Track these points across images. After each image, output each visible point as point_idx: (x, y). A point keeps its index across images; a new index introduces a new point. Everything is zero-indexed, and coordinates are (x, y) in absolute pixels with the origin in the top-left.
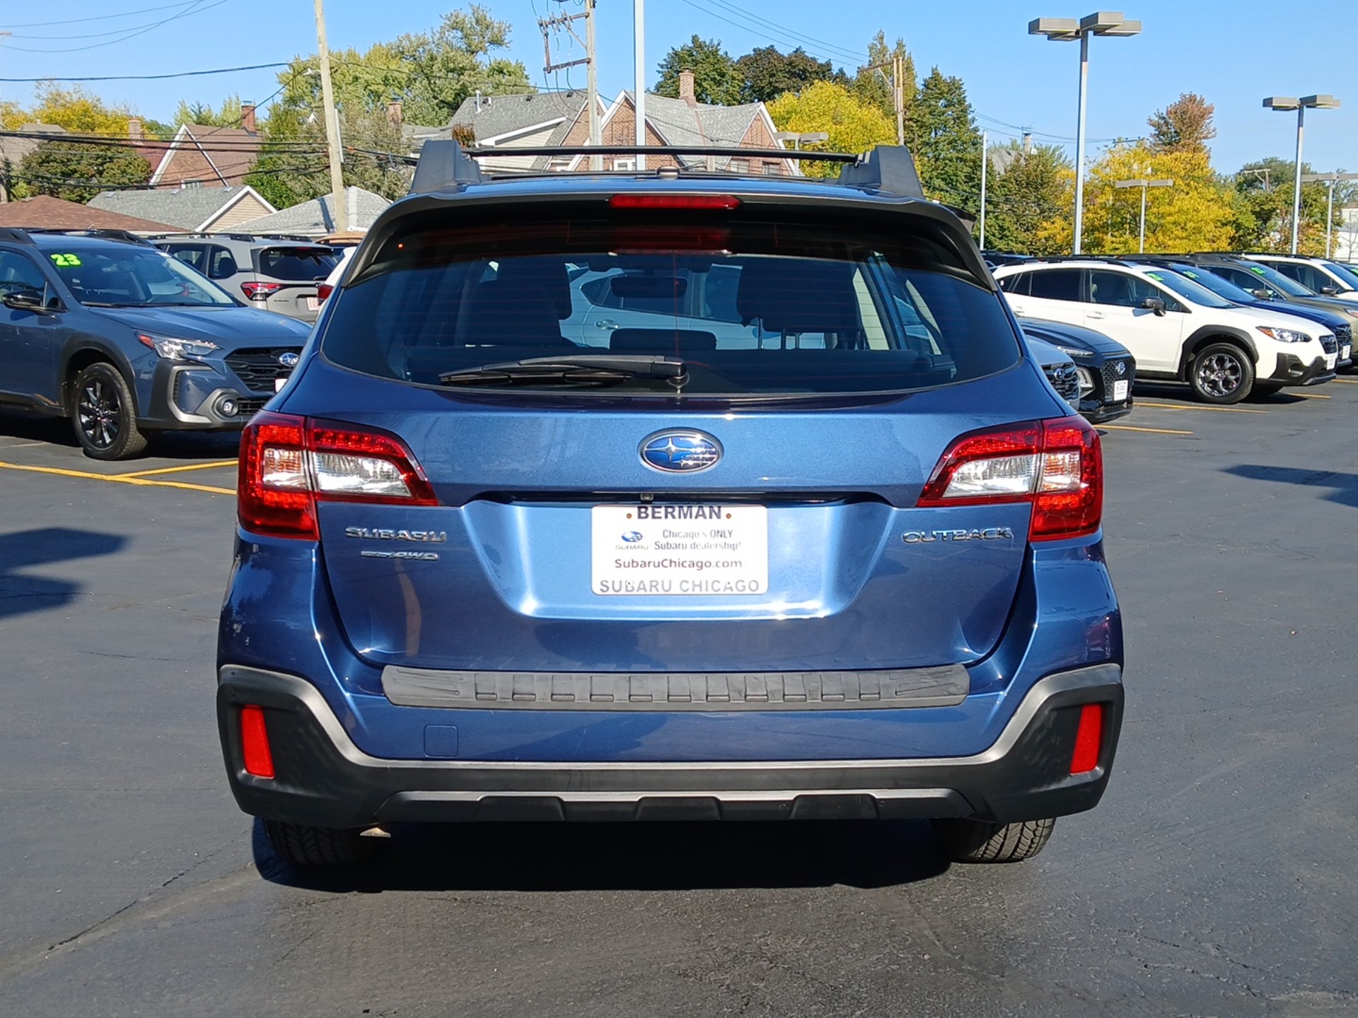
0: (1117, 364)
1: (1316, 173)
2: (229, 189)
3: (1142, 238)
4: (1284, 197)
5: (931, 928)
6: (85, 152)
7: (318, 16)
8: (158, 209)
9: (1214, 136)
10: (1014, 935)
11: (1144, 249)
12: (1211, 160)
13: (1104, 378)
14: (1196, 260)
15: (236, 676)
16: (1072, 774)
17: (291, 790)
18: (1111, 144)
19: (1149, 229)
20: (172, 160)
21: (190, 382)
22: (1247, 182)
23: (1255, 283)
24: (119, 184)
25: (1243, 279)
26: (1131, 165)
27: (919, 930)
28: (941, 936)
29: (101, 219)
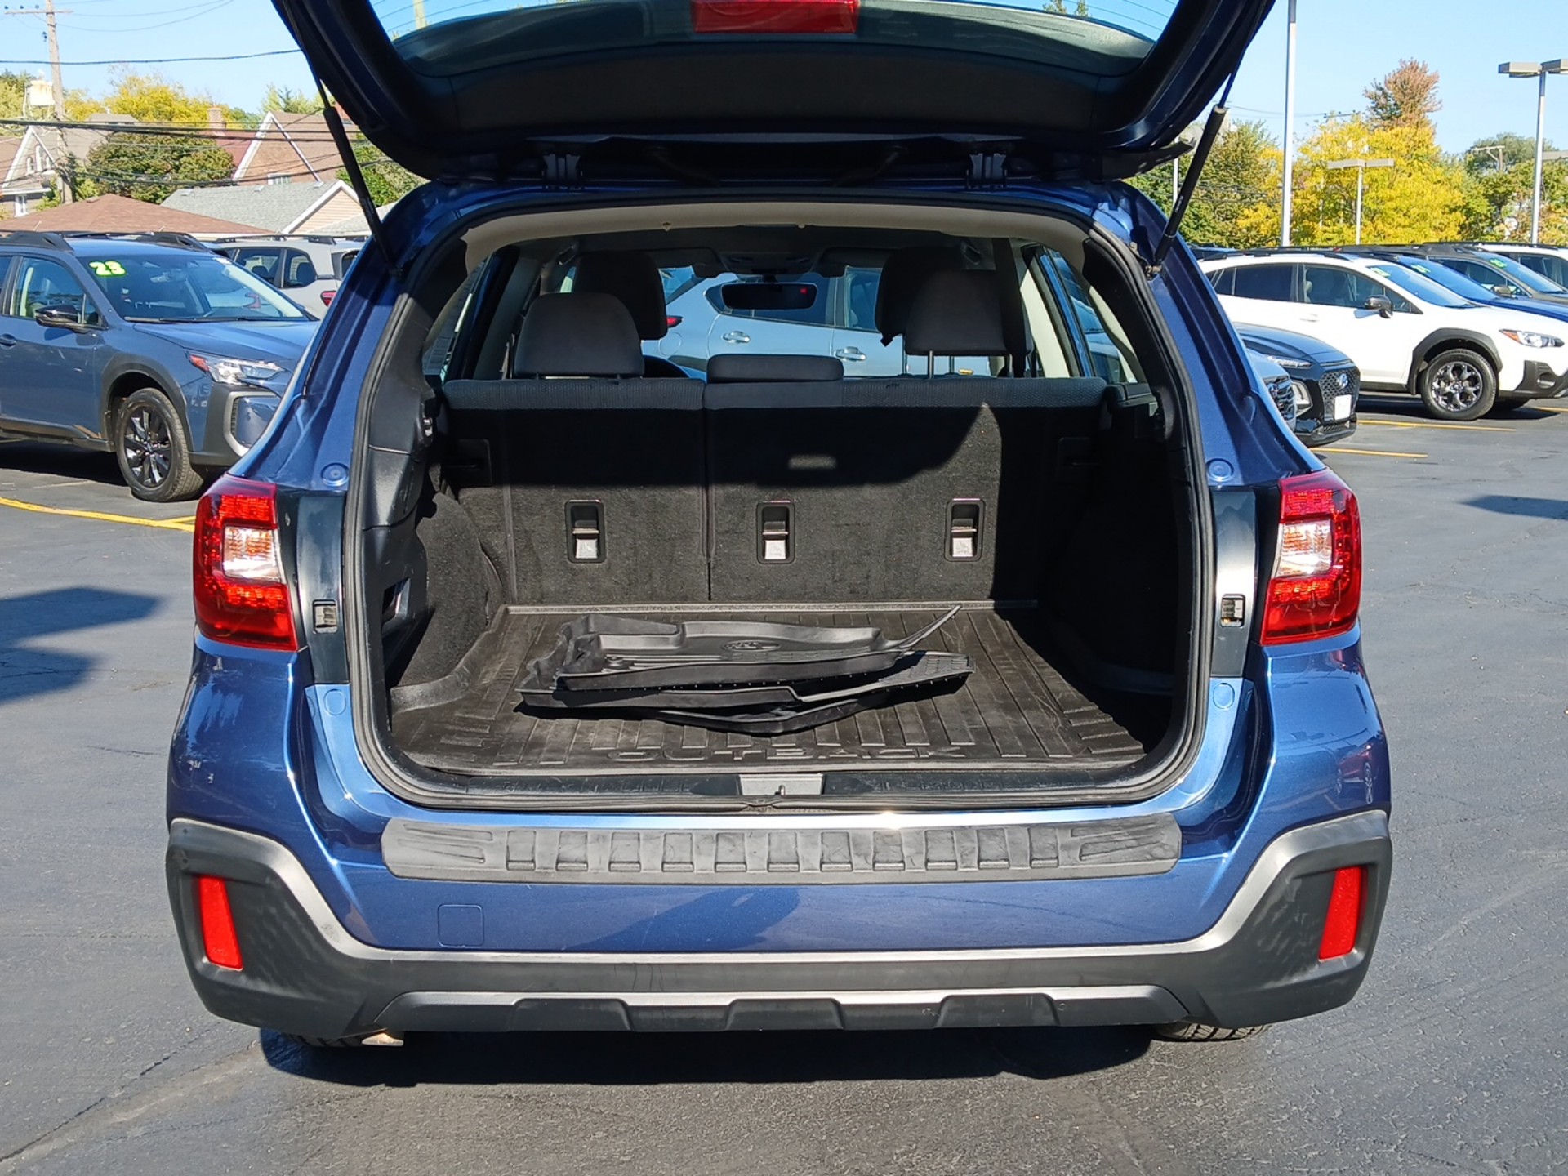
0: (1339, 377)
1: (1557, 150)
2: (319, 185)
3: (1358, 227)
4: (1521, 178)
5: (1128, 1138)
6: (159, 145)
8: (241, 208)
9: (1440, 109)
10: (1237, 1149)
11: (1361, 239)
12: (1436, 136)
13: (1323, 393)
14: (1426, 251)
15: (189, 835)
16: (1321, 961)
17: (263, 987)
18: (1322, 120)
19: (1366, 216)
20: (257, 152)
21: (250, 410)
22: (1478, 162)
23: (1495, 278)
24: (198, 180)
25: (1480, 273)
26: (1346, 143)
27: (1111, 1140)
28: (1141, 1150)
29: (175, 220)
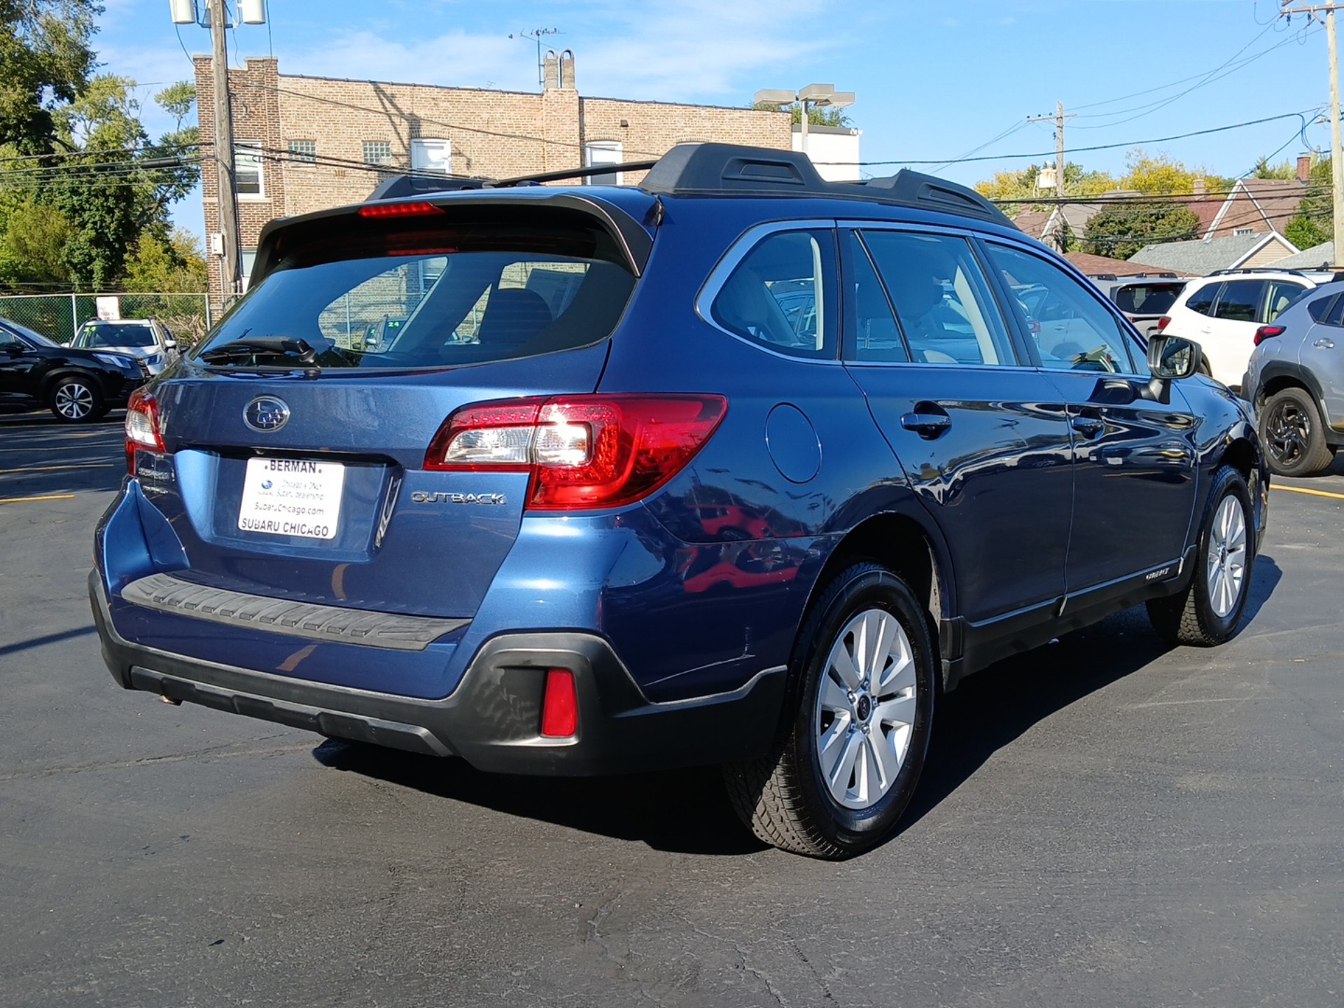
7: (1332, 65)
8: (1191, 257)
16: (544, 735)
20: (1227, 212)
24: (1167, 237)
